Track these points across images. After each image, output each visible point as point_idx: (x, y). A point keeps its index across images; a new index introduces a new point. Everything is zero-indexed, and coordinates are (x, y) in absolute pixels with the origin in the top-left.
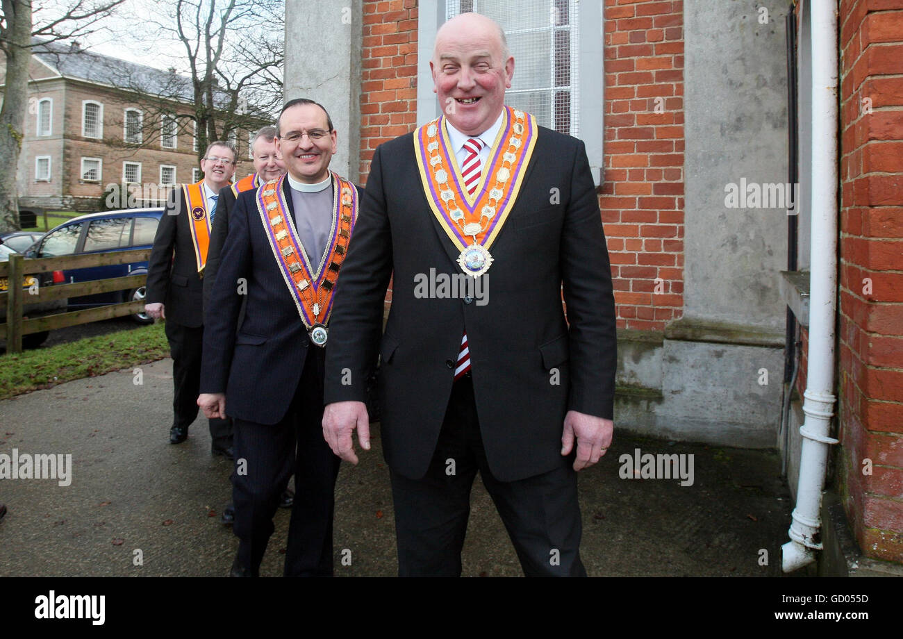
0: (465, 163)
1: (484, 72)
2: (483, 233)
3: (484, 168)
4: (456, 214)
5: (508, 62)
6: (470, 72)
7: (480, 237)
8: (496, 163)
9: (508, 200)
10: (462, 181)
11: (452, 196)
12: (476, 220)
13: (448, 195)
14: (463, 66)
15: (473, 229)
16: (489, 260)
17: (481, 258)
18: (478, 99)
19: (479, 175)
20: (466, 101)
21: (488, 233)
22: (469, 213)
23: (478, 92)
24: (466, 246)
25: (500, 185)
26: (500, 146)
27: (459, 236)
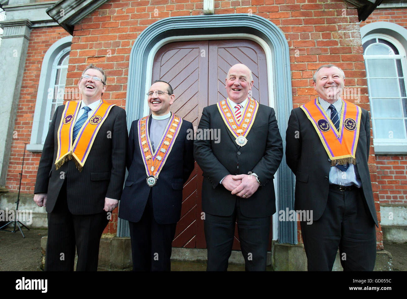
0: (236, 112)
1: (243, 81)
2: (243, 132)
3: (242, 114)
4: (234, 127)
5: (251, 82)
6: (239, 80)
7: (243, 134)
8: (246, 112)
9: (251, 122)
10: (236, 117)
11: (233, 121)
12: (241, 128)
13: (231, 120)
14: (237, 78)
15: (240, 131)
16: (246, 141)
17: (243, 140)
18: (240, 90)
19: (240, 116)
20: (236, 90)
21: (245, 133)
22: (238, 127)
23: (240, 87)
24: (238, 136)
25: (248, 118)
26: (247, 107)
27: (235, 133)
